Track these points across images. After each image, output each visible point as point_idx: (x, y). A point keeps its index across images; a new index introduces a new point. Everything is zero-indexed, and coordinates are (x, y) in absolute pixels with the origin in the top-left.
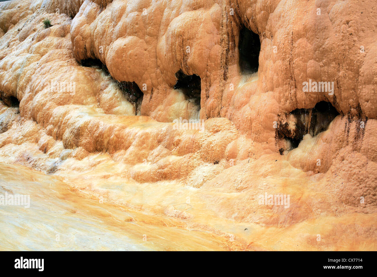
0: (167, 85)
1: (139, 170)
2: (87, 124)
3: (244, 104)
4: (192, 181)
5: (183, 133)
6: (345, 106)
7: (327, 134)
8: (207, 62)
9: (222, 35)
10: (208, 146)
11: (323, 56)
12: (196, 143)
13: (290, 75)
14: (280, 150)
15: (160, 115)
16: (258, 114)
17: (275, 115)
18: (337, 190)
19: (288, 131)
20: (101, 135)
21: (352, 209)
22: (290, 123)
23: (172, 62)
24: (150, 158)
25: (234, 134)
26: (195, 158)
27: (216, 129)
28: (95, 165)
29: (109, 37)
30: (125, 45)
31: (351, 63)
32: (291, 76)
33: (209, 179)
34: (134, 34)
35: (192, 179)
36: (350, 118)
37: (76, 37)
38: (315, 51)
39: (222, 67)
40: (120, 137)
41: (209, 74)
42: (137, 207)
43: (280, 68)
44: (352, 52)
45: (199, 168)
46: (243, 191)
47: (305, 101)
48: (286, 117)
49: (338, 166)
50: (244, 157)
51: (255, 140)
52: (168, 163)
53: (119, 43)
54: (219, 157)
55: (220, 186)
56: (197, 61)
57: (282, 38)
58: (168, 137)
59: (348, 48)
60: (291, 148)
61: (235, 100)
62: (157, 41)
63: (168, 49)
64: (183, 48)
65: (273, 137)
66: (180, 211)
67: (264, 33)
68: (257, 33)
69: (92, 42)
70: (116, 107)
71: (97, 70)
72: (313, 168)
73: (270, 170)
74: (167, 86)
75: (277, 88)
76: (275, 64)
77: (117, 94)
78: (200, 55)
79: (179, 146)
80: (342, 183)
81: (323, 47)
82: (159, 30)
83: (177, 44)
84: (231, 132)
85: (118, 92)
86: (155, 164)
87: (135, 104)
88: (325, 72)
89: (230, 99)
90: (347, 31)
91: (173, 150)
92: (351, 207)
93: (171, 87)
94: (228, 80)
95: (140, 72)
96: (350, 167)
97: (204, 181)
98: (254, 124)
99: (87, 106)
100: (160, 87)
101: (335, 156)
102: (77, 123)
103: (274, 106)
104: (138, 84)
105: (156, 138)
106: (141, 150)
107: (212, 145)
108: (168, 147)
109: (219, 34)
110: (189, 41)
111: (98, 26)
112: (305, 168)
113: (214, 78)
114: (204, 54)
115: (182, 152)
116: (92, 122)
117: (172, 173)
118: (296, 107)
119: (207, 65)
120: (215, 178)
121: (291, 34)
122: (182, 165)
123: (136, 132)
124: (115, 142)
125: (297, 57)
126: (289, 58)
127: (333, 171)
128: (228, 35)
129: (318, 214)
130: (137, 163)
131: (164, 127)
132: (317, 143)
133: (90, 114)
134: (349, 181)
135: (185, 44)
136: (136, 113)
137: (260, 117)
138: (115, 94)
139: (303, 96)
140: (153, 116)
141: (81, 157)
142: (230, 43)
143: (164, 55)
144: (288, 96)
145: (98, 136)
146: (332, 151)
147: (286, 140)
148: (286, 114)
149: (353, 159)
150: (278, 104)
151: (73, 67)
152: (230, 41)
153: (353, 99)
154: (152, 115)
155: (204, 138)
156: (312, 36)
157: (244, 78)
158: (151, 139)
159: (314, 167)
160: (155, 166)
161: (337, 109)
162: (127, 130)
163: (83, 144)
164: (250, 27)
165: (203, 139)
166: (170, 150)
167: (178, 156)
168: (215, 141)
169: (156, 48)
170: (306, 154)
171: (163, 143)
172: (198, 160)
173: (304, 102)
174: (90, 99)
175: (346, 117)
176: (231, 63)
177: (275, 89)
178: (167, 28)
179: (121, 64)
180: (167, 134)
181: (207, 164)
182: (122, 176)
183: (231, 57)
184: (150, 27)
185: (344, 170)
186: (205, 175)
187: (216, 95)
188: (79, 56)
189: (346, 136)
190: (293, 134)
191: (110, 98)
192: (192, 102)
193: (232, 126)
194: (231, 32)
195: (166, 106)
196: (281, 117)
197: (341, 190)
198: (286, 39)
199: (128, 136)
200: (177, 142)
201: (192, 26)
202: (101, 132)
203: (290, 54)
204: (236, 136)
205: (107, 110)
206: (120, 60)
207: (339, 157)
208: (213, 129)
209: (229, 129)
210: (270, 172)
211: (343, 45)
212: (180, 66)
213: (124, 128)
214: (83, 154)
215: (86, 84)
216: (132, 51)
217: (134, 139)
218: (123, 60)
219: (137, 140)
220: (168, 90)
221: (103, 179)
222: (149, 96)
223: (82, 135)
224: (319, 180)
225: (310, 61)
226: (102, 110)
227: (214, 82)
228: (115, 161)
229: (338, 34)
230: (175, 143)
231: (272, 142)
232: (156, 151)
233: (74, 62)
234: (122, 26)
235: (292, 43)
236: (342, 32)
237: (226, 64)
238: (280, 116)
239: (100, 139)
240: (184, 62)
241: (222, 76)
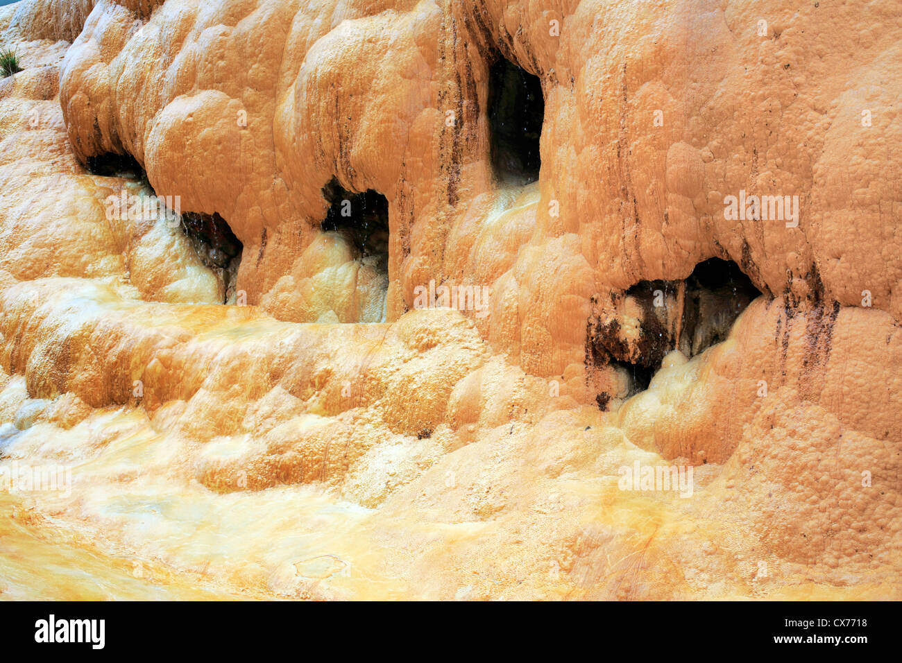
0: (303, 221)
1: (216, 457)
2: (90, 329)
3: (500, 270)
4: (358, 486)
5: (339, 353)
6: (775, 272)
7: (728, 350)
8: (404, 155)
9: (443, 81)
10: (403, 386)
11: (711, 130)
12: (372, 379)
13: (620, 186)
14: (598, 397)
15: (284, 303)
16: (538, 296)
17: (583, 300)
18: (756, 514)
19: (621, 344)
20: (124, 359)
21: (799, 572)
22: (625, 321)
23: (311, 159)
24: (249, 423)
25: (476, 352)
26: (369, 421)
27: (425, 340)
28: (104, 443)
29: (153, 94)
30: (191, 115)
31: (788, 149)
32: (624, 190)
33: (401, 483)
34: (215, 84)
35: (358, 482)
36: (791, 304)
37: (74, 98)
38: (689, 116)
39: (444, 169)
40: (174, 363)
41: (410, 188)
42: (195, 568)
43: (592, 168)
44: (790, 116)
45: (377, 449)
46: (492, 517)
47: (663, 259)
48: (614, 304)
49: (757, 443)
50: (499, 419)
51: (529, 371)
52: (294, 437)
53: (177, 110)
54: (433, 418)
55: (430, 503)
56: (376, 154)
57: (597, 83)
58: (297, 365)
59: (780, 106)
60: (630, 391)
61: (478, 258)
62: (275, 102)
63: (300, 123)
64: (337, 118)
65: (578, 361)
66: (311, 581)
67: (552, 71)
68: (532, 71)
69: (113, 110)
70: (170, 281)
71: (128, 184)
72: (689, 449)
73: (569, 456)
74: (302, 223)
75: (587, 225)
76: (582, 157)
77: (176, 246)
78: (383, 137)
79: (328, 387)
80: (770, 495)
81: (711, 103)
82: (278, 74)
83: (321, 109)
84: (467, 348)
85: (177, 242)
86: (261, 440)
87: (221, 275)
88: (717, 175)
89: (466, 257)
90: (777, 58)
91: (310, 400)
92: (797, 566)
93: (314, 226)
94: (462, 205)
95: (229, 186)
96: (793, 448)
97: (389, 488)
98: (525, 326)
99: (97, 280)
100: (284, 228)
101: (749, 413)
102: (63, 328)
103: (579, 273)
104: (226, 219)
105: (266, 367)
106: (224, 401)
107: (415, 387)
108: (298, 391)
109: (436, 80)
110: (353, 99)
111: (127, 66)
112: (667, 450)
113: (421, 199)
114: (393, 134)
115: (334, 405)
116: (102, 325)
117: (305, 466)
118: (639, 277)
119: (404, 165)
120: (418, 481)
121: (622, 70)
122: (333, 442)
123: (215, 350)
124: (160, 380)
125: (639, 135)
126: (616, 137)
127: (744, 457)
128: (458, 81)
129: (698, 590)
130: (213, 436)
131: (289, 336)
132: (700, 378)
133: (101, 301)
134: (790, 489)
135: (344, 109)
136: (226, 297)
137: (544, 304)
138: (169, 247)
139: (657, 244)
140: (267, 306)
141: (69, 420)
142: (465, 102)
143: (291, 139)
144: (617, 246)
145: (116, 362)
146: (742, 401)
147: (615, 368)
148: (613, 297)
149: (800, 423)
150: (590, 269)
151: (65, 176)
152: (466, 96)
153: (797, 252)
154: (263, 303)
155: (393, 365)
156: (679, 75)
157: (503, 196)
158: (251, 371)
159: (692, 448)
160: (262, 446)
161: (754, 279)
162: (192, 346)
163: (77, 385)
164: (515, 57)
165: (392, 369)
166: (303, 400)
167: (323, 416)
168: (422, 375)
169: (272, 122)
170: (670, 410)
171: (283, 380)
172: (376, 427)
173: (660, 262)
174: (107, 262)
175: (779, 301)
176: (468, 158)
177: (582, 225)
178: (300, 66)
179: (179, 165)
180: (295, 355)
181: (400, 438)
182: (170, 473)
183: (467, 139)
184: (254, 66)
185: (774, 457)
186: (392, 472)
187: (429, 244)
188: (81, 146)
189: (779, 356)
190: (633, 354)
191: (157, 259)
192: (370, 267)
193: (468, 332)
194: (465, 71)
195: (301, 276)
196: (600, 305)
197: (766, 515)
198: (608, 84)
199: (195, 361)
200: (321, 377)
201: (361, 60)
202: (123, 352)
203: (618, 126)
204: (480, 358)
205: (147, 291)
206: (176, 155)
207: (759, 418)
208: (418, 341)
209: (460, 341)
210: (569, 462)
211: (764, 98)
212: (331, 169)
213: (184, 339)
214: (75, 412)
215: (96, 221)
216: (210, 129)
217: (209, 370)
218: (186, 157)
219: (217, 371)
220: (306, 234)
221: (117, 483)
222: (255, 252)
223: (76, 360)
224: (707, 485)
225: (676, 144)
226: (132, 291)
227: (424, 209)
228: (158, 431)
229: (750, 67)
230: (316, 380)
231: (575, 374)
232: (264, 404)
233: (70, 164)
234: (185, 64)
235: (625, 95)
236: (762, 62)
237: (455, 160)
238: (596, 302)
239: (120, 371)
240: (341, 157)
241: (445, 194)
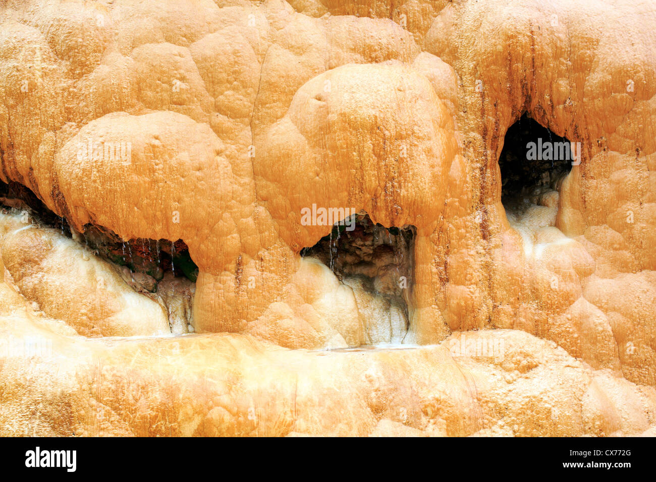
0: (288, 248)
8: (446, 196)
9: (467, 133)
12: (487, 402)
15: (289, 330)
30: (157, 138)
34: (173, 106)
39: (475, 209)
41: (447, 224)
64: (384, 160)
68: (564, 135)
70: (113, 312)
87: (160, 300)
93: (297, 253)
94: (494, 240)
95: (209, 213)
100: (265, 254)
110: (399, 142)
113: (458, 234)
119: (445, 205)
128: (484, 134)
135: (391, 151)
176: (491, 199)
178: (291, 100)
179: (147, 190)
192: (360, 290)
194: (493, 126)
206: (144, 179)
216: (186, 154)
218: (156, 182)
220: (293, 262)
227: (460, 243)
237: (482, 201)
240: (386, 195)
241: (478, 230)
